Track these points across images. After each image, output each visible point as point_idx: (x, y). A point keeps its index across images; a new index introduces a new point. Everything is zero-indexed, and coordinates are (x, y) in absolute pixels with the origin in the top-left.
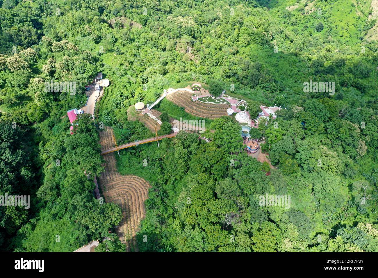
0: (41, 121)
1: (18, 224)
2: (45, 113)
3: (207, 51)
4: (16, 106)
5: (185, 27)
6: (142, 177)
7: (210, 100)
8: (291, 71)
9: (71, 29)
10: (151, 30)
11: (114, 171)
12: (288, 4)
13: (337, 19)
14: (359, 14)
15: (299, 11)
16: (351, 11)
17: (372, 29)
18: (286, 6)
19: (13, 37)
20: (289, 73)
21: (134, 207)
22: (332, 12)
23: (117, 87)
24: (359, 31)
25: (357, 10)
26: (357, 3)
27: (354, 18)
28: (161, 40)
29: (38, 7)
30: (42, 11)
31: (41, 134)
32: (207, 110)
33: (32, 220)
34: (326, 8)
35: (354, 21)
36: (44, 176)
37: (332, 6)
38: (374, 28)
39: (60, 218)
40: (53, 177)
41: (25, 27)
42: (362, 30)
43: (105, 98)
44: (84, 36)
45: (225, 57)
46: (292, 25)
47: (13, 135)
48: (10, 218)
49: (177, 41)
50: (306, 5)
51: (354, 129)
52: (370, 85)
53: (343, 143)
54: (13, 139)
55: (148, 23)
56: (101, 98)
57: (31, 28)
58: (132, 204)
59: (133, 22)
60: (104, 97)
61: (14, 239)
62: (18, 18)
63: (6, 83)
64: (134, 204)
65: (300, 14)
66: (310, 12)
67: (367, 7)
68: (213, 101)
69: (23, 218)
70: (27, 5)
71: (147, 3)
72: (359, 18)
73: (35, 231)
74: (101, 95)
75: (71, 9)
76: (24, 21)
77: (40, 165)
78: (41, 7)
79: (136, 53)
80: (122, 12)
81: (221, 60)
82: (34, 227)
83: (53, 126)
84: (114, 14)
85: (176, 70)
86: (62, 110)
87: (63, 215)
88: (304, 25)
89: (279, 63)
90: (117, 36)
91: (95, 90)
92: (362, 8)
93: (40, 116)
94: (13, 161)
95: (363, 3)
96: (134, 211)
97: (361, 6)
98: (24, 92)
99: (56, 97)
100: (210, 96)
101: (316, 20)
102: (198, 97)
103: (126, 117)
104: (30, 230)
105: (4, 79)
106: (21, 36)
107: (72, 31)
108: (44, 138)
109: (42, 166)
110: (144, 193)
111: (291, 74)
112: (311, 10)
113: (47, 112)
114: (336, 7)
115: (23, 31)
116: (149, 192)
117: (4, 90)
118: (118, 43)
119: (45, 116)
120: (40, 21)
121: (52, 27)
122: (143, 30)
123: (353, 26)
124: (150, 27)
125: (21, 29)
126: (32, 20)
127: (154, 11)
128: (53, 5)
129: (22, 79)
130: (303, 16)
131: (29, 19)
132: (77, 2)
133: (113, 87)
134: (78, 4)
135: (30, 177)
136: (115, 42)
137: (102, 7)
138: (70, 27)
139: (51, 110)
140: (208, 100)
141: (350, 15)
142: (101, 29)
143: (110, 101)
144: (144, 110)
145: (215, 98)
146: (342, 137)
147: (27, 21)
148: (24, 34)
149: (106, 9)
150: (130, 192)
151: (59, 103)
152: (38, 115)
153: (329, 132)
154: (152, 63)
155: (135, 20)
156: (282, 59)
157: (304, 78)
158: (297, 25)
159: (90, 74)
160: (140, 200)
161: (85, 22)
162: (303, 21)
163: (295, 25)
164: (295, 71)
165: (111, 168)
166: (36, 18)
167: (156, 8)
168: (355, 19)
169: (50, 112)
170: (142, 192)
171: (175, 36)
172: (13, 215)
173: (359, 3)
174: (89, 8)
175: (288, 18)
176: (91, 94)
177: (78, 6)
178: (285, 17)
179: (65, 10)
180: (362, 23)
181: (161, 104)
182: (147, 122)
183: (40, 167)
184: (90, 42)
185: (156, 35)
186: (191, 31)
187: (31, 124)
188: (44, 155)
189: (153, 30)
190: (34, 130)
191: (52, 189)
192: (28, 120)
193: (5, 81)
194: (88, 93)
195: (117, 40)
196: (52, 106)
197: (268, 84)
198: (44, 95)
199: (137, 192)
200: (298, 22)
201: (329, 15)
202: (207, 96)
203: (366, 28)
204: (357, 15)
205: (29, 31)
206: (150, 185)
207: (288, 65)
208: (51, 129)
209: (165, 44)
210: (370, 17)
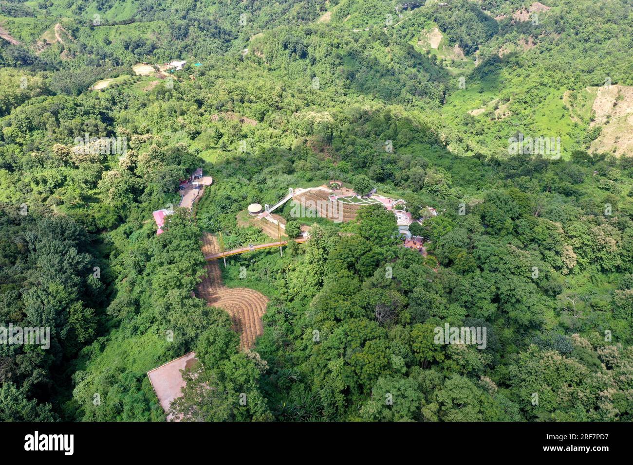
0: (115, 227)
1: (83, 340)
2: (120, 216)
3: (350, 148)
4: (80, 207)
5: (319, 123)
6: (259, 291)
7: (355, 199)
8: (472, 175)
9: (157, 123)
10: (270, 126)
11: (218, 283)
12: (469, 107)
13: (543, 127)
14: (576, 119)
15: (487, 115)
16: (563, 116)
17: (596, 140)
18: (467, 110)
19: (74, 131)
20: (467, 177)
21: (247, 321)
22: (536, 117)
23: (223, 187)
24: (578, 142)
25: (572, 115)
26: (572, 106)
27: (569, 125)
28: (284, 138)
29: (110, 98)
30: (115, 104)
31: (113, 243)
32: (350, 212)
33: (101, 339)
34: (527, 112)
35: (568, 129)
36: (117, 291)
37: (535, 109)
38: (599, 139)
39: (142, 333)
40: (131, 291)
41: (91, 120)
42: (582, 142)
43: (206, 199)
44: (176, 130)
45: (375, 154)
46: (477, 134)
47: (79, 235)
48: (72, 330)
49: (308, 139)
50: (496, 108)
51: (556, 228)
52: (584, 191)
53: (541, 247)
54: (78, 239)
55: (266, 117)
56: (201, 199)
57: (99, 122)
58: (244, 318)
59: (244, 118)
60: (205, 197)
61: (74, 361)
62: (83, 108)
63: (66, 180)
64: (247, 318)
65: (489, 119)
66: (503, 117)
67: (587, 111)
68: (359, 201)
69: (89, 333)
70: (93, 95)
71: (263, 98)
72: (576, 125)
73: (104, 353)
74: (201, 195)
75: (157, 99)
76: (89, 113)
77: (111, 279)
78: (113, 98)
79: (248, 151)
80: (229, 105)
81: (370, 158)
82: (103, 348)
83: (131, 232)
84: (217, 108)
85: (306, 166)
86: (143, 213)
87: (147, 329)
88: (495, 135)
89: (454, 165)
90: (222, 131)
91: (192, 188)
92: (579, 112)
93: (113, 219)
94: (78, 263)
95: (580, 105)
96: (247, 325)
97: (578, 109)
98: (90, 192)
99: (137, 197)
100: (354, 195)
101: (513, 128)
102: (337, 197)
103: (235, 222)
104: (98, 351)
105: (64, 174)
106: (84, 131)
107: (158, 126)
108: (116, 248)
109: (113, 280)
110: (261, 309)
111: (471, 179)
112: (504, 115)
113: (123, 215)
114: (540, 110)
115: (87, 125)
116: (269, 307)
117: (63, 189)
118: (225, 139)
119: (121, 220)
120: (110, 114)
121: (129, 122)
122: (258, 126)
123: (568, 136)
124: (268, 122)
125: (85, 123)
126: (101, 113)
127: (273, 109)
128: (129, 97)
129: (89, 175)
130: (492, 122)
131: (96, 111)
132: (166, 92)
133: (218, 187)
134: (167, 94)
135: (99, 288)
136: (219, 138)
137: (199, 100)
138: (155, 121)
139: (128, 214)
140: (352, 200)
141: (563, 121)
142: (200, 122)
143: (213, 203)
144: (261, 214)
145: (362, 197)
146: (539, 237)
147: (94, 113)
148: (89, 129)
149: (205, 103)
150: (241, 304)
151: (140, 205)
152: (111, 218)
153: (521, 232)
154: (272, 162)
155: (247, 115)
156: (458, 161)
157: (489, 184)
158: (485, 135)
159: (187, 166)
160: (255, 315)
161: (177, 114)
162: (492, 129)
163: (482, 134)
164: (478, 175)
165: (214, 280)
166: (105, 111)
167: (277, 106)
168: (571, 127)
169: (126, 217)
170: (258, 307)
171: (305, 132)
172: (78, 326)
173: (575, 105)
174: (182, 99)
175: (470, 125)
176: (186, 193)
177: (166, 97)
178: (467, 124)
179: (149, 100)
180: (581, 132)
181: (285, 209)
182: (266, 228)
183: (110, 282)
184: (184, 138)
185: (278, 132)
186: (328, 128)
187: (99, 231)
188: (118, 266)
189: (273, 125)
190: (101, 241)
191: (129, 304)
192: (95, 225)
193: (66, 177)
194: (182, 192)
195: (222, 135)
196: (130, 208)
197: (437, 186)
198: (121, 191)
199: (250, 305)
200: (486, 130)
201: (531, 121)
202: (350, 195)
203: (588, 139)
204: (573, 122)
205: (96, 126)
206: (269, 300)
207: (466, 169)
208: (128, 237)
209: (291, 142)
210: (592, 124)
